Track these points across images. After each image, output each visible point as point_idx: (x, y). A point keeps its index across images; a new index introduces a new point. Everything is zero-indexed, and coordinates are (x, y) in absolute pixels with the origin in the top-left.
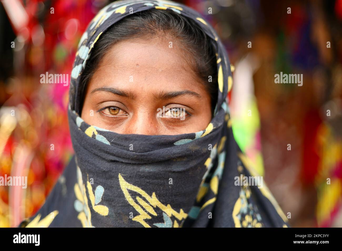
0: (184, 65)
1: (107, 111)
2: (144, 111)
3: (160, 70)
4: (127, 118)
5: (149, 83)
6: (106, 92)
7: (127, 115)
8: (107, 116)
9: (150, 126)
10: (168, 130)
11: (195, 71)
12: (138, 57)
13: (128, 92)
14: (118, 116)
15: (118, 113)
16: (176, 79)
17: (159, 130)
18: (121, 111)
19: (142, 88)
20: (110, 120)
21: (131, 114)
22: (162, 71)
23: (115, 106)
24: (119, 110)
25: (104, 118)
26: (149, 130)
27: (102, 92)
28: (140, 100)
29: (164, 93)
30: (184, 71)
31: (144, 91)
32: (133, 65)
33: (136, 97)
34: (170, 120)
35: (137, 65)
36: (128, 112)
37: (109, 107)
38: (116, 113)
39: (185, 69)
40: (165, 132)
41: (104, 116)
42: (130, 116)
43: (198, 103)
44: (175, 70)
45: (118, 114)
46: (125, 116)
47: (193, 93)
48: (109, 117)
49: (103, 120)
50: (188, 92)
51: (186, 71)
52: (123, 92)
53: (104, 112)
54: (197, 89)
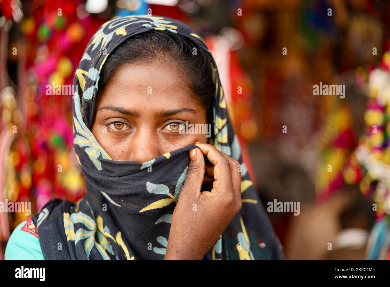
0: (181, 85)
1: (112, 126)
2: (147, 127)
3: (161, 90)
4: (131, 133)
5: (150, 103)
6: (113, 111)
7: (131, 130)
8: (114, 131)
9: (152, 140)
10: (168, 143)
11: (191, 89)
12: (140, 78)
13: (133, 111)
14: (123, 131)
15: (123, 127)
16: (175, 98)
17: (160, 143)
18: (125, 126)
19: (145, 107)
20: (116, 135)
21: (135, 129)
22: (162, 91)
23: (120, 121)
24: (123, 125)
25: (111, 133)
26: (152, 144)
27: (108, 110)
28: (143, 117)
29: (165, 111)
30: (181, 90)
31: (147, 110)
32: (136, 86)
33: (140, 115)
34: (169, 134)
35: (140, 86)
36: (131, 127)
37: (114, 123)
38: (121, 127)
39: (182, 88)
40: (165, 144)
41: (111, 131)
42: (134, 131)
43: (194, 118)
44: (174, 90)
45: (123, 129)
46: (129, 131)
47: (190, 110)
48: (115, 132)
49: (110, 134)
50: (185, 110)
51: (183, 89)
52: (128, 111)
53: (110, 127)
54: (193, 106)
